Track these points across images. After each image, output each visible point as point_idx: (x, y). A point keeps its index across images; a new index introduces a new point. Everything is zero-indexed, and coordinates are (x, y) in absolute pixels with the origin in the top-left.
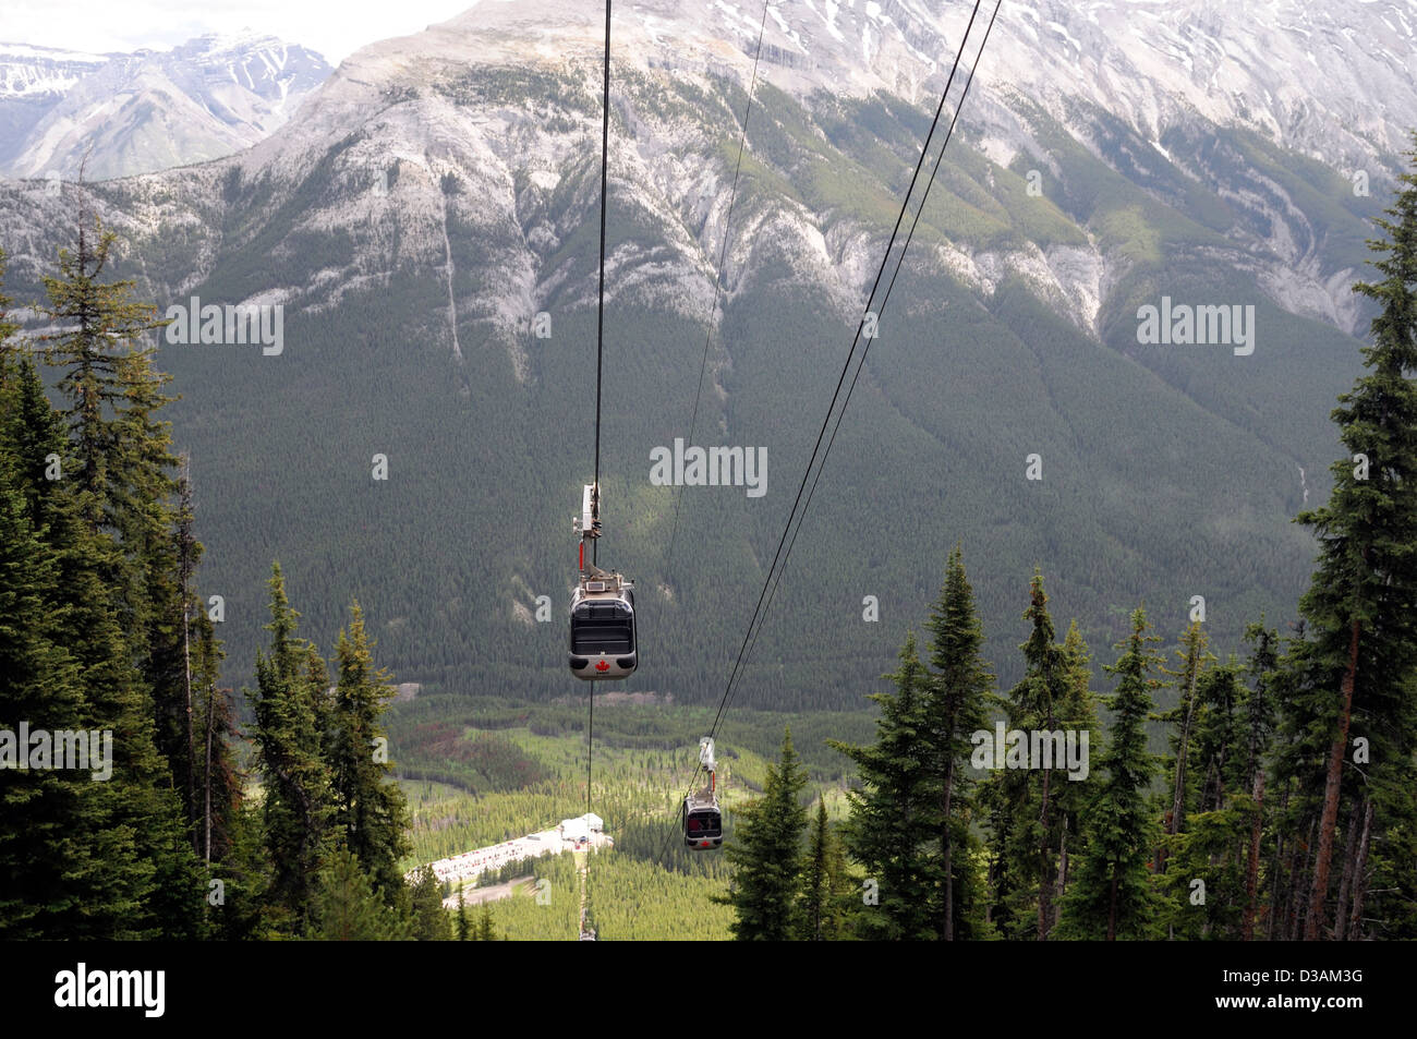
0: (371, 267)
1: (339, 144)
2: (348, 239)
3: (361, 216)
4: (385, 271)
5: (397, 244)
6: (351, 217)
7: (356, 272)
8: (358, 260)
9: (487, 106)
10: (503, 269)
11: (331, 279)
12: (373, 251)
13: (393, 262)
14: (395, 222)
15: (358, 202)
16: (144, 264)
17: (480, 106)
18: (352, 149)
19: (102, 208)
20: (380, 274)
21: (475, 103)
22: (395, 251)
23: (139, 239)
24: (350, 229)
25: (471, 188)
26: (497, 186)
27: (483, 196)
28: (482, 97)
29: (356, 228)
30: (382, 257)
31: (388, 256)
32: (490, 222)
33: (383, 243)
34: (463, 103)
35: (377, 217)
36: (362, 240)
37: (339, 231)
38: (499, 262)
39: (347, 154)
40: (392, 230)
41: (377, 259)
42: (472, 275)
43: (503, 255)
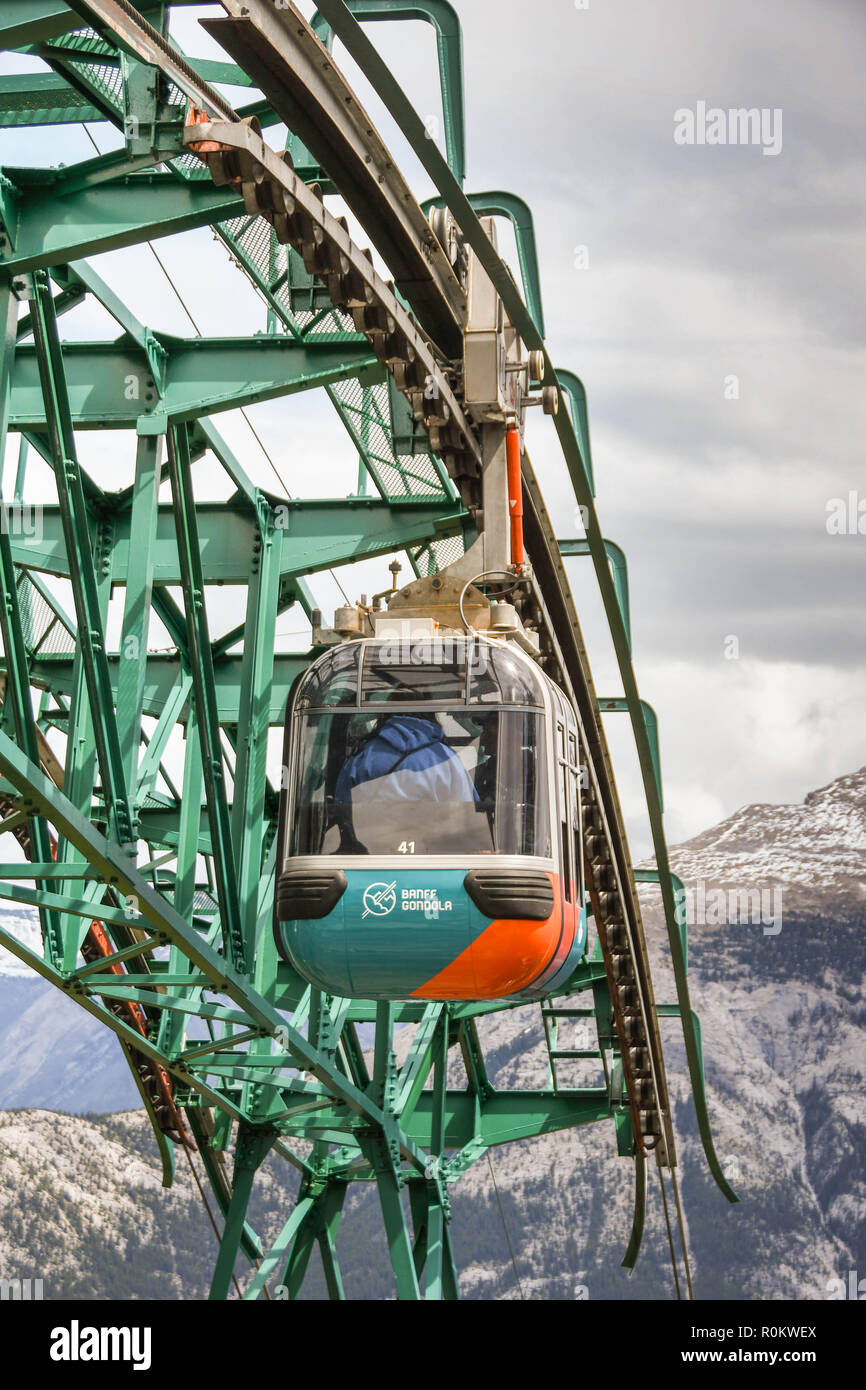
0: (552, 1262)
1: (504, 1048)
2: (515, 1211)
3: (537, 1173)
4: (575, 1270)
5: (598, 1220)
6: (520, 1174)
7: (526, 1271)
8: (529, 1251)
9: (754, 982)
10: (784, 1270)
11: (481, 1283)
12: (558, 1234)
13: (589, 1254)
14: (596, 1183)
15: (533, 1148)
16: (173, 1252)
17: (743, 982)
18: (525, 1057)
19: (115, 1158)
20: (566, 1276)
21: (734, 978)
22: (593, 1233)
23: (169, 1209)
24: (518, 1195)
25: (727, 1123)
26: (772, 1120)
27: (749, 1139)
28: (746, 968)
29: (527, 1193)
30: (571, 1244)
31: (582, 1243)
32: (761, 1183)
33: (573, 1220)
34: (715, 978)
35: (563, 1173)
36: (539, 1215)
37: (499, 1197)
38: (777, 1258)
39: (517, 1065)
40: (590, 1196)
41: (562, 1249)
42: (727, 1279)
43: (782, 1244)
